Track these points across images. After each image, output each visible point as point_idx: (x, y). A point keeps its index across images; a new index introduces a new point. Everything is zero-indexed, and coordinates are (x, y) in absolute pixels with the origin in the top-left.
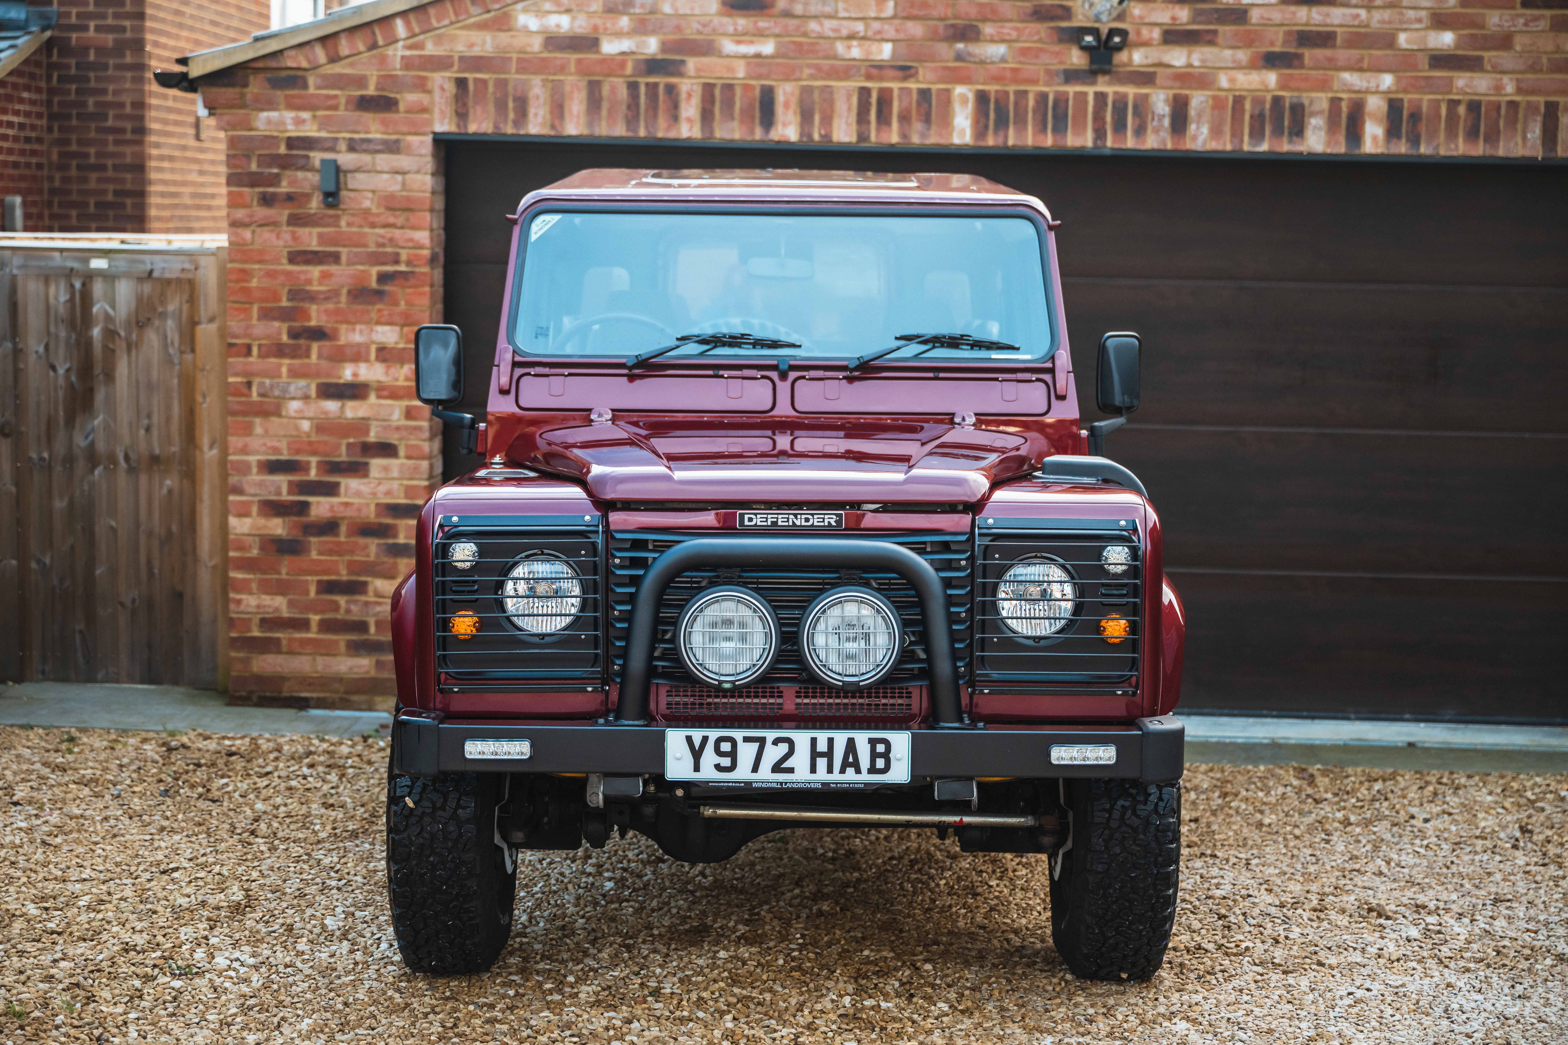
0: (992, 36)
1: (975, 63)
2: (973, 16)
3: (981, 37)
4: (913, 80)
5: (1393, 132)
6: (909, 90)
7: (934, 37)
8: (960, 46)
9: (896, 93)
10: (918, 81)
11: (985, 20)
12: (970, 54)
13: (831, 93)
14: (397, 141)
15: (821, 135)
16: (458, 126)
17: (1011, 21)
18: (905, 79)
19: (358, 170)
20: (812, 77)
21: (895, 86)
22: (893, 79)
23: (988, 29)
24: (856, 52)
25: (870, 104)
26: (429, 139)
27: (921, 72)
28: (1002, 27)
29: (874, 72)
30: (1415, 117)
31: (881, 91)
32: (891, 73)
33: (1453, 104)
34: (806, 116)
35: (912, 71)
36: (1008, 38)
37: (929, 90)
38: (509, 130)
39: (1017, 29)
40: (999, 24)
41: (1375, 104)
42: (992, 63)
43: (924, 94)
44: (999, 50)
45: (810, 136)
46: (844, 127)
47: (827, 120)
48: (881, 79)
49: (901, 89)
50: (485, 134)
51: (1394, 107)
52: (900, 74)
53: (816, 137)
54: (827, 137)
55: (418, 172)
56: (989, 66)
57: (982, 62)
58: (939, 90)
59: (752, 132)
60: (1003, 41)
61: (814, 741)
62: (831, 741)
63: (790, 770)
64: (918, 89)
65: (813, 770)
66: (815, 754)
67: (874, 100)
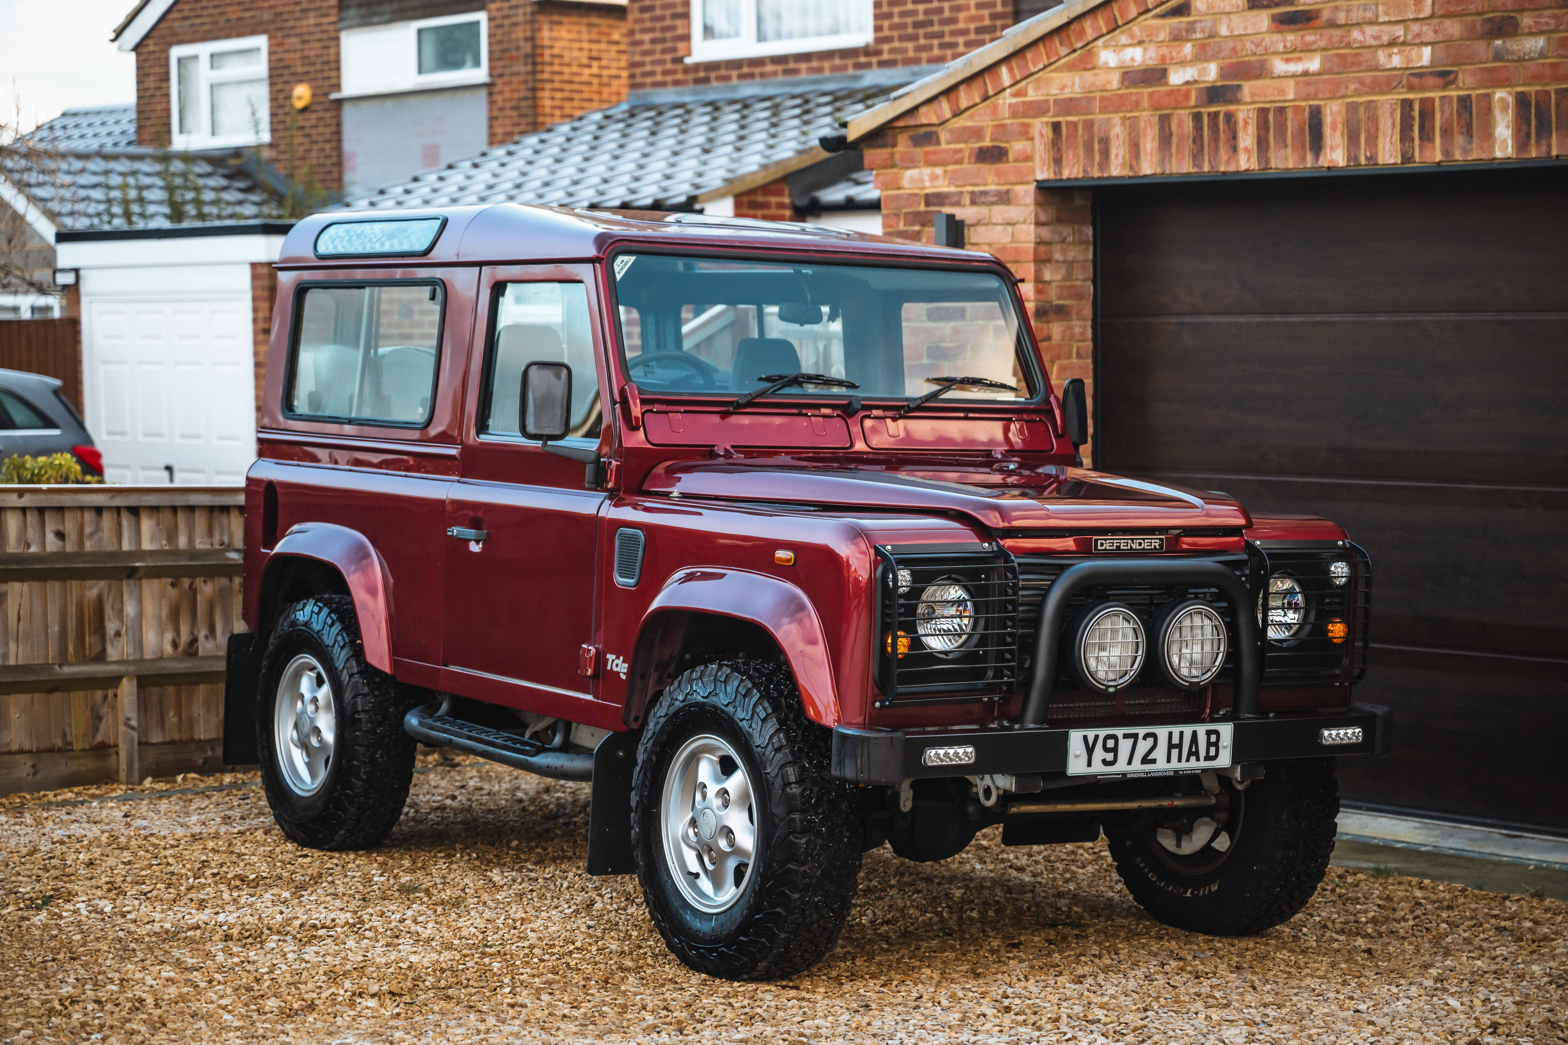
0: (1530, 27)
1: (1514, 61)
2: (1509, 7)
3: (1520, 31)
4: (1453, 86)
6: (1450, 98)
7: (1471, 35)
8: (1499, 42)
9: (1437, 103)
10: (1458, 88)
11: (1522, 10)
12: (1508, 51)
13: (1376, 109)
14: (1007, 192)
15: (1366, 158)
16: (1055, 173)
17: (1550, 8)
18: (1445, 87)
19: (978, 223)
20: (1357, 92)
21: (1436, 95)
22: (1434, 88)
23: (1527, 21)
24: (1397, 61)
25: (1413, 118)
26: (1032, 187)
27: (1460, 76)
28: (1540, 16)
29: (1416, 81)
31: (1423, 101)
32: (1431, 81)
34: (1352, 138)
35: (1452, 77)
36: (1546, 28)
37: (1469, 96)
38: (1096, 173)
39: (1555, 17)
40: (1537, 13)
42: (1530, 59)
43: (1465, 102)
44: (1537, 43)
45: (1356, 159)
46: (1388, 146)
47: (1373, 140)
48: (1423, 89)
49: (1442, 98)
50: (1076, 179)
52: (1438, 81)
53: (1363, 161)
54: (1372, 159)
55: (1024, 222)
56: (1526, 64)
57: (1520, 60)
58: (1478, 95)
59: (1304, 159)
60: (1541, 33)
61: (1170, 734)
62: (1181, 733)
63: (1154, 761)
64: (1458, 97)
65: (1169, 761)
66: (1171, 746)
67: (1416, 113)
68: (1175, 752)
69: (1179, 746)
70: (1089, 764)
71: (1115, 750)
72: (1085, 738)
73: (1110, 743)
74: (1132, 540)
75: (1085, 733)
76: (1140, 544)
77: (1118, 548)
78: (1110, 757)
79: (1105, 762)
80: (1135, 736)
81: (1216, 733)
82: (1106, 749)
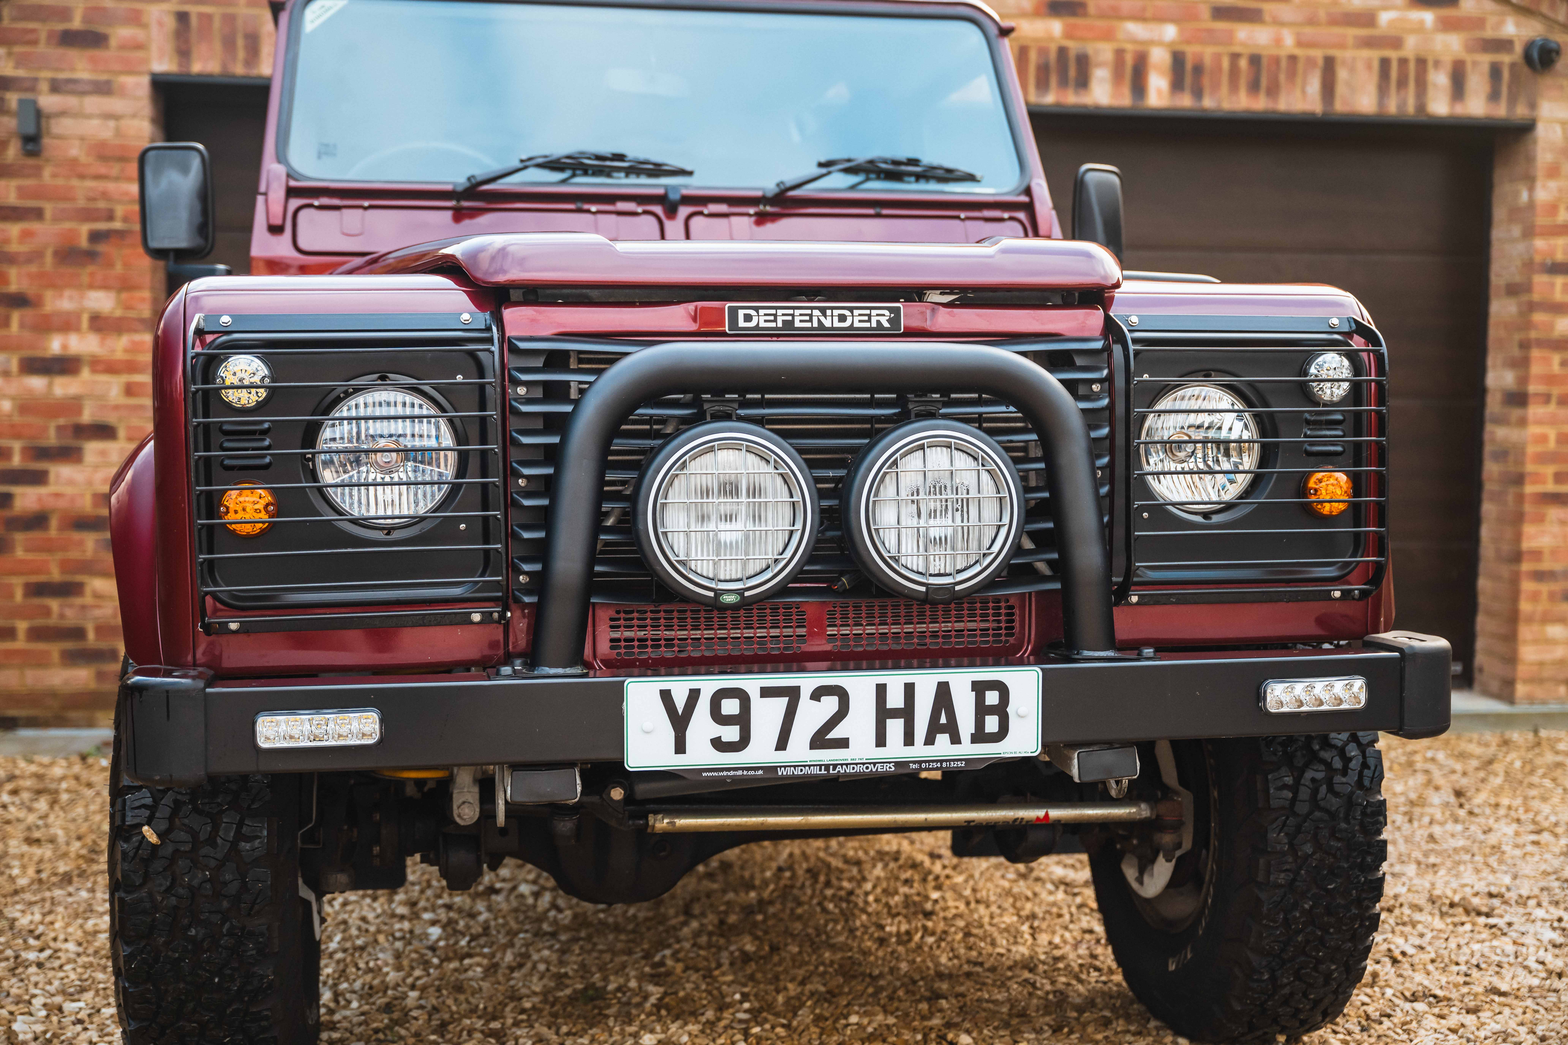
5: (1177, 84)
14: (108, 82)
16: (181, 64)
19: (62, 114)
26: (145, 80)
30: (1198, 69)
33: (1235, 57)
38: (239, 70)
41: (1159, 57)
50: (211, 75)
51: (1178, 60)
55: (134, 116)
61: (881, 690)
62: (909, 689)
63: (843, 743)
65: (881, 741)
66: (883, 714)
68: (895, 727)
69: (907, 713)
70: (680, 747)
71: (743, 720)
72: (666, 696)
73: (730, 707)
74: (823, 311)
75: (665, 686)
76: (842, 318)
77: (789, 324)
78: (731, 734)
79: (718, 744)
80: (793, 694)
81: (1002, 688)
82: (718, 717)
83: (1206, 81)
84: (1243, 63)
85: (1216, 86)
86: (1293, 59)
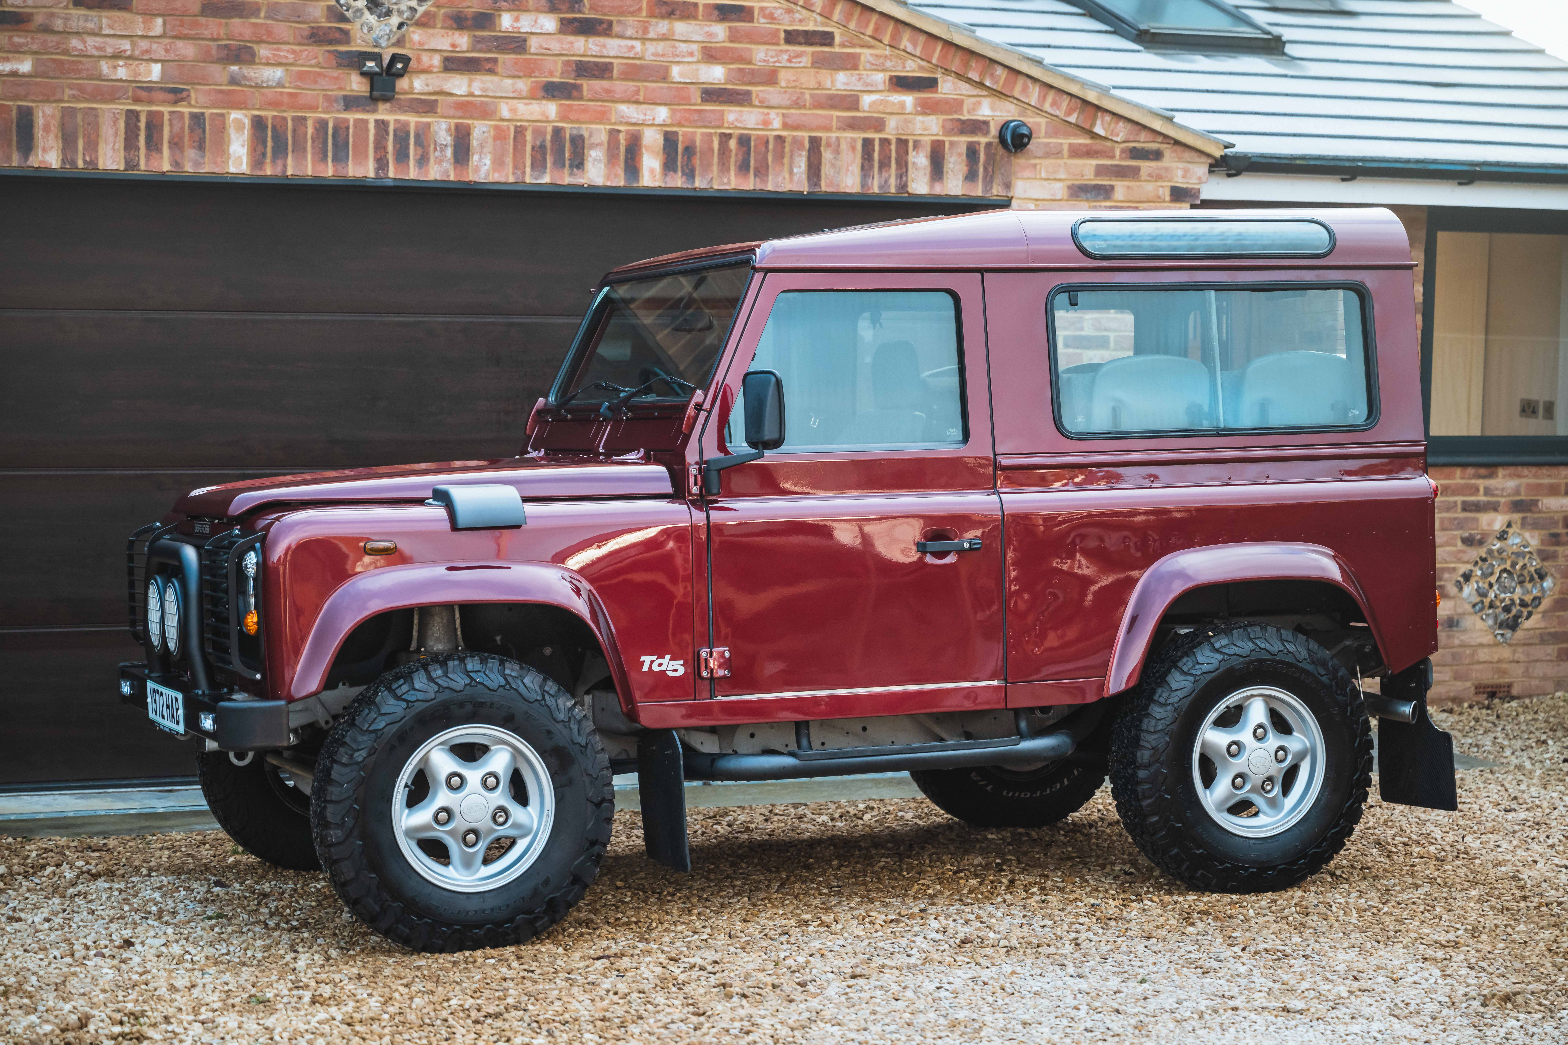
0: (268, 58)
1: (250, 86)
2: (247, 38)
3: (257, 60)
4: (184, 103)
5: (669, 165)
6: (182, 114)
7: (206, 58)
8: (234, 68)
9: (166, 117)
10: (191, 106)
11: (260, 42)
12: (244, 77)
13: (96, 116)
15: (85, 162)
17: (287, 43)
18: (176, 102)
20: (76, 99)
21: (165, 109)
22: (163, 102)
23: (263, 51)
24: (122, 73)
25: (139, 129)
27: (193, 95)
28: (278, 50)
29: (143, 94)
30: (689, 150)
31: (150, 114)
32: (161, 96)
33: (725, 138)
34: (68, 141)
35: (184, 94)
36: (284, 61)
37: (202, 115)
39: (294, 52)
40: (275, 46)
41: (652, 138)
42: (268, 87)
43: (198, 119)
44: (275, 73)
45: (73, 162)
46: (110, 153)
47: (92, 145)
48: (150, 102)
49: (172, 113)
51: (670, 141)
52: (171, 97)
53: (80, 164)
54: (92, 164)
56: (263, 90)
57: (258, 86)
58: (212, 114)
59: (9, 157)
60: (279, 64)
64: (190, 113)
67: (142, 124)
83: (697, 162)
84: (733, 144)
85: (707, 167)
86: (780, 139)
